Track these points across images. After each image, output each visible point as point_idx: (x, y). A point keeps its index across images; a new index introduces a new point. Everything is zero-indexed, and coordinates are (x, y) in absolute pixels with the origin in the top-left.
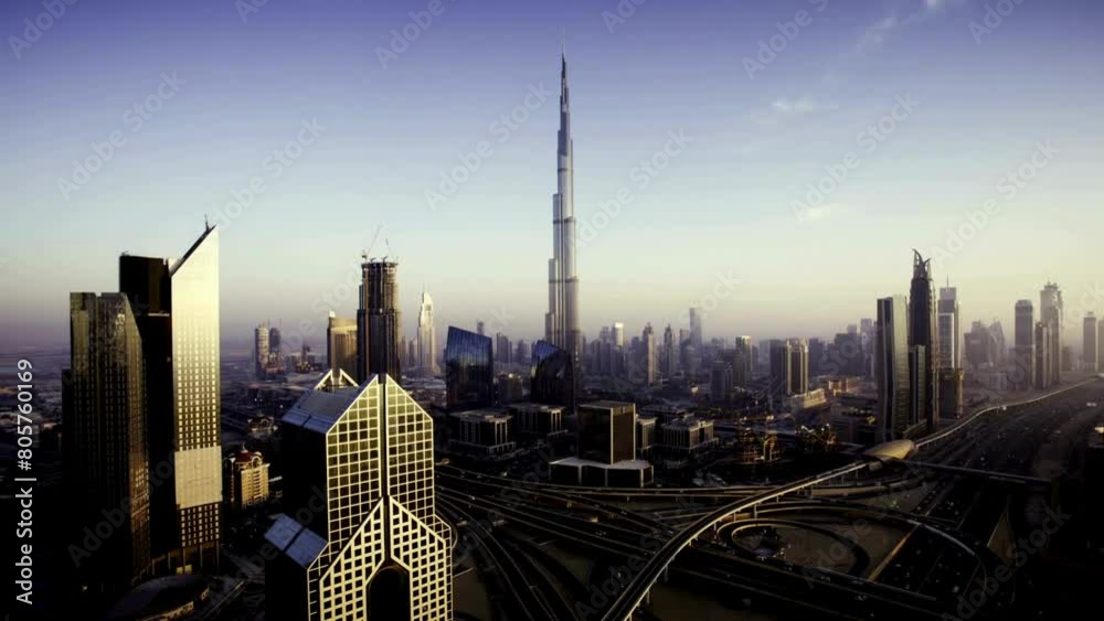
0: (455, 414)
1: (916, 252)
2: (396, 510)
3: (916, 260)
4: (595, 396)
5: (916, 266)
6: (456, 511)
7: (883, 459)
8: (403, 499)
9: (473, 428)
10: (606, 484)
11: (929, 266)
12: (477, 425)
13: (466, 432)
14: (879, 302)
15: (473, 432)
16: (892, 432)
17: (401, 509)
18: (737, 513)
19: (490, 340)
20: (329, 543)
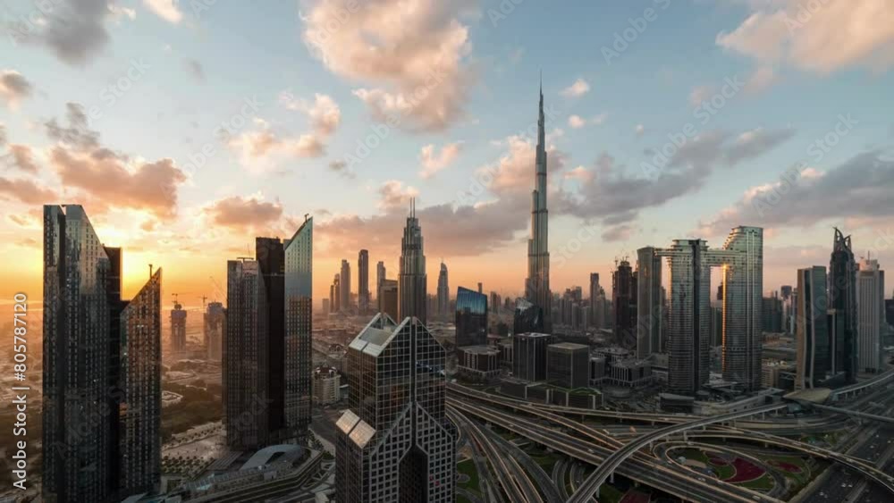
0: (461, 348)
1: (837, 230)
2: (420, 411)
3: (836, 237)
4: (559, 340)
5: (836, 241)
6: (461, 417)
7: (802, 403)
8: (425, 405)
9: (473, 358)
10: (567, 404)
11: (849, 241)
12: (476, 356)
13: (469, 359)
14: (800, 271)
15: (473, 360)
16: (811, 380)
17: (424, 411)
18: (670, 435)
19: (486, 296)
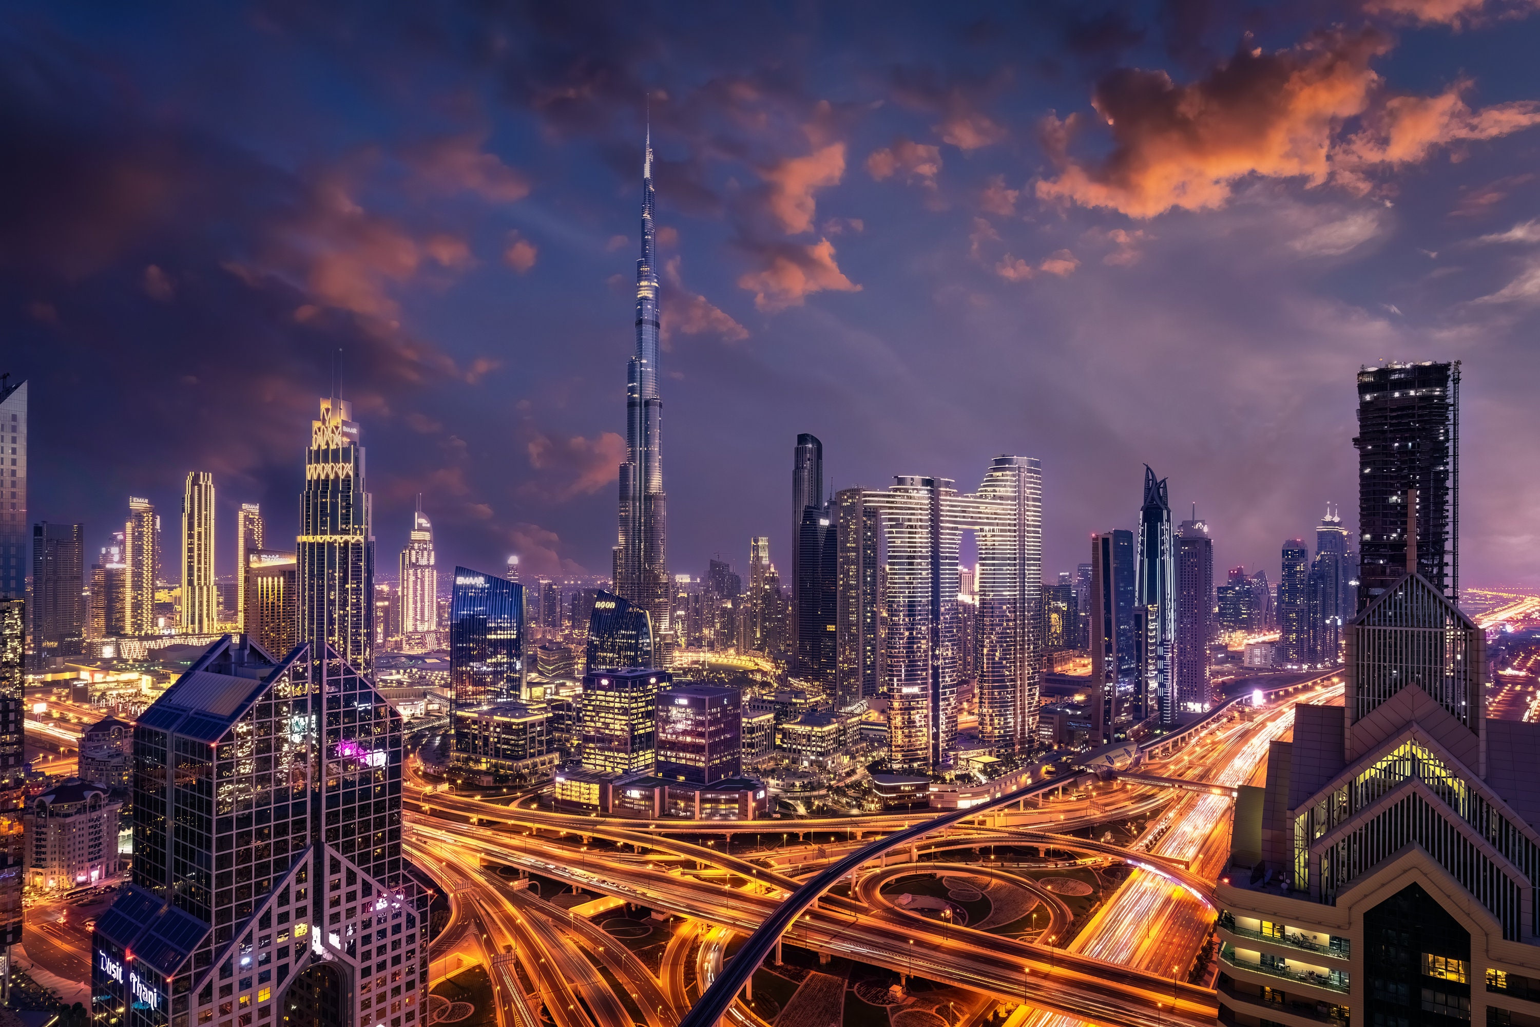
1: (1148, 469)
2: (335, 867)
3: (1147, 480)
8: (348, 848)
10: (696, 814)
11: (1165, 487)
17: (345, 863)
20: (213, 928)
